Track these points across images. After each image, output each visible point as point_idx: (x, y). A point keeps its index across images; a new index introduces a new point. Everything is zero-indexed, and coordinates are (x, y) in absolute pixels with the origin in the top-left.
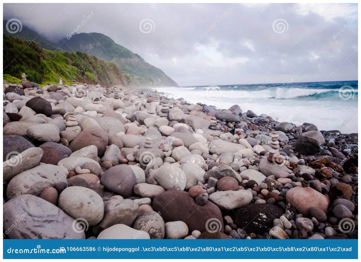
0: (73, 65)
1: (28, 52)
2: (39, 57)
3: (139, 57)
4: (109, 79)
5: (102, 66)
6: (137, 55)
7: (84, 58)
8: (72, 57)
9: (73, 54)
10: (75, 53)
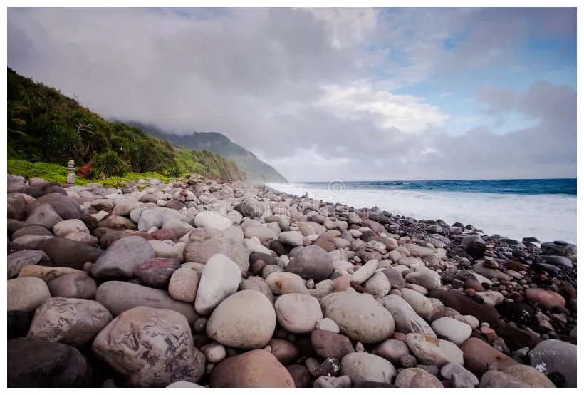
0: (200, 162)
1: (164, 151)
2: (173, 156)
3: (252, 154)
4: (230, 175)
5: (224, 163)
6: (250, 153)
7: (209, 156)
8: (199, 155)
9: (199, 153)
10: (201, 151)
